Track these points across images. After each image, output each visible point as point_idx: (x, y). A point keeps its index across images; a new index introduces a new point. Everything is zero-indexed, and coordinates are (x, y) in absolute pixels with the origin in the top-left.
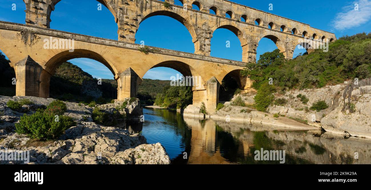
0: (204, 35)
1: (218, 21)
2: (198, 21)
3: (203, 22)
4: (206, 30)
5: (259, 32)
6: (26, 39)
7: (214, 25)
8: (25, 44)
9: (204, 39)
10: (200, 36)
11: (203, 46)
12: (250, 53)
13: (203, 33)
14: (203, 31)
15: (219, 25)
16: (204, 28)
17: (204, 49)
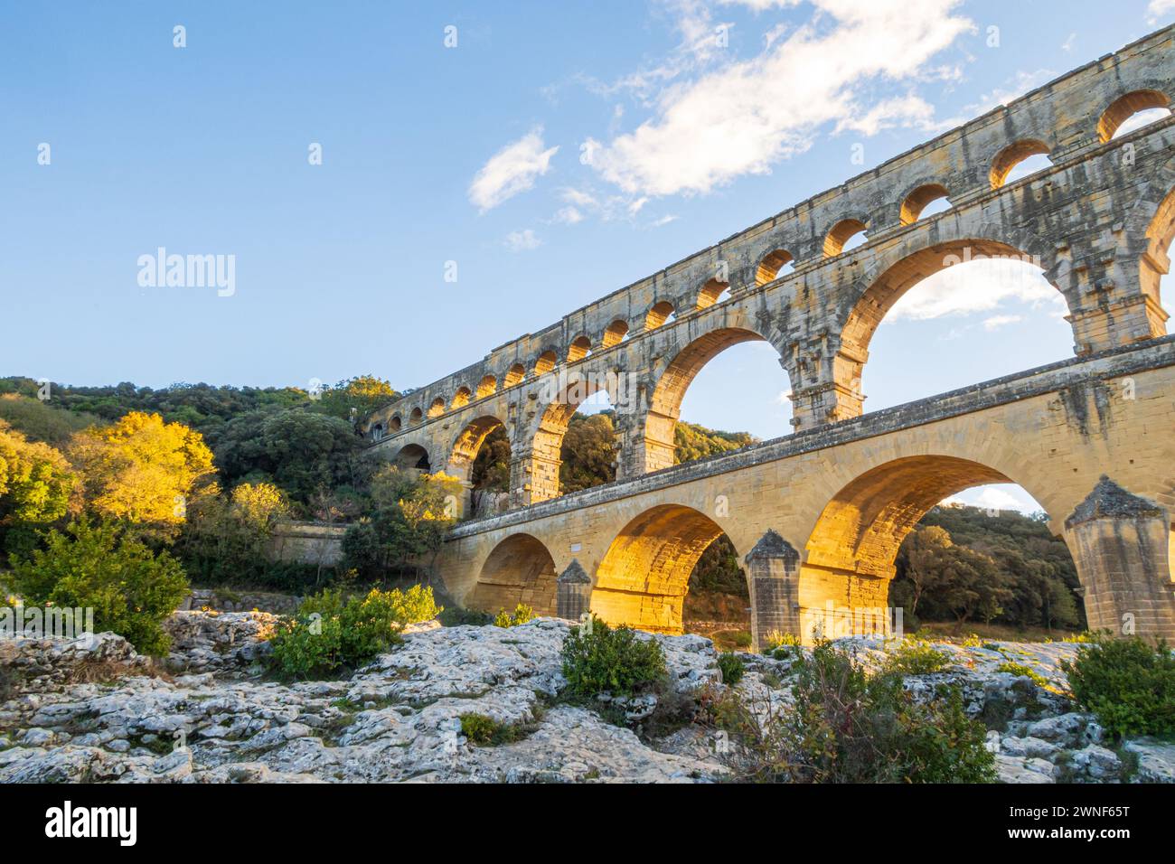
6: (1080, 414)
8: (1082, 433)
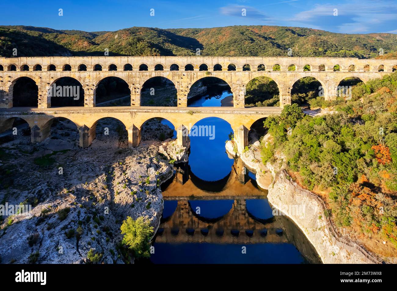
0: (238, 88)
1: (250, 76)
2: (232, 79)
3: (237, 78)
4: (240, 84)
5: (292, 77)
7: (246, 79)
8: (132, 118)
9: (238, 92)
10: (235, 90)
11: (238, 97)
12: (284, 96)
13: (237, 87)
14: (237, 85)
15: (251, 78)
16: (238, 82)
17: (239, 99)
